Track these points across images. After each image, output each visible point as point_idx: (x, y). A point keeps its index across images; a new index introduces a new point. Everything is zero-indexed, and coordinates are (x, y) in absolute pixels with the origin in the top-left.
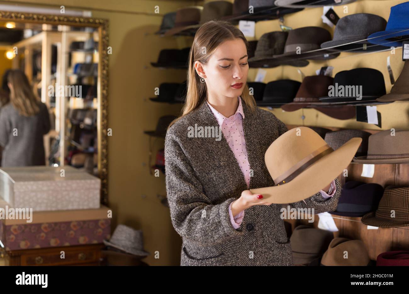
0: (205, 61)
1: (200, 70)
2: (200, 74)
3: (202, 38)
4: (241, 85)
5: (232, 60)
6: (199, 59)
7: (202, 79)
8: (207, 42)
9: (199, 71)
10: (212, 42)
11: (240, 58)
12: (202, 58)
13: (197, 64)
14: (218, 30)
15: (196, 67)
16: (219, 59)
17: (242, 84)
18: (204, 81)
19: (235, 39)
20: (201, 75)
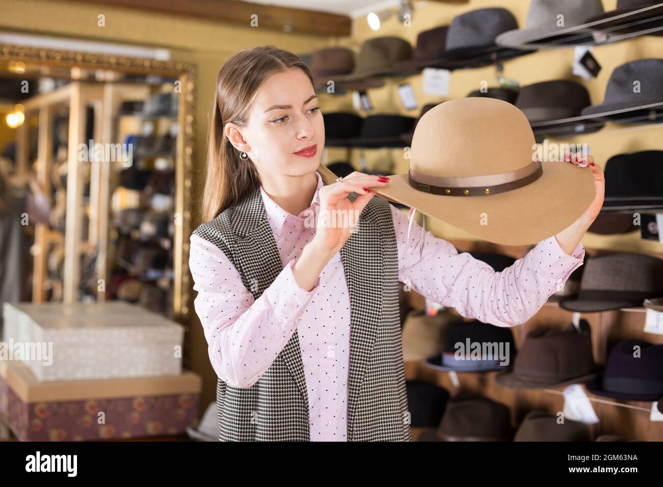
0: (243, 120)
1: (237, 138)
2: (237, 146)
3: (228, 80)
4: (314, 150)
5: (289, 107)
6: (230, 119)
7: (243, 153)
8: (239, 84)
9: (236, 141)
10: (247, 82)
11: (303, 103)
12: (234, 116)
13: (229, 128)
14: (255, 60)
15: (229, 135)
16: (265, 110)
17: (314, 147)
18: (247, 156)
19: (288, 69)
20: (239, 147)
